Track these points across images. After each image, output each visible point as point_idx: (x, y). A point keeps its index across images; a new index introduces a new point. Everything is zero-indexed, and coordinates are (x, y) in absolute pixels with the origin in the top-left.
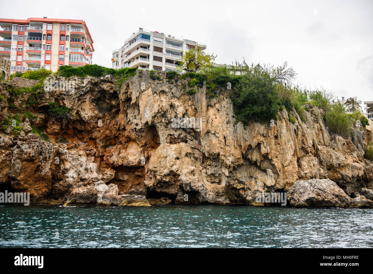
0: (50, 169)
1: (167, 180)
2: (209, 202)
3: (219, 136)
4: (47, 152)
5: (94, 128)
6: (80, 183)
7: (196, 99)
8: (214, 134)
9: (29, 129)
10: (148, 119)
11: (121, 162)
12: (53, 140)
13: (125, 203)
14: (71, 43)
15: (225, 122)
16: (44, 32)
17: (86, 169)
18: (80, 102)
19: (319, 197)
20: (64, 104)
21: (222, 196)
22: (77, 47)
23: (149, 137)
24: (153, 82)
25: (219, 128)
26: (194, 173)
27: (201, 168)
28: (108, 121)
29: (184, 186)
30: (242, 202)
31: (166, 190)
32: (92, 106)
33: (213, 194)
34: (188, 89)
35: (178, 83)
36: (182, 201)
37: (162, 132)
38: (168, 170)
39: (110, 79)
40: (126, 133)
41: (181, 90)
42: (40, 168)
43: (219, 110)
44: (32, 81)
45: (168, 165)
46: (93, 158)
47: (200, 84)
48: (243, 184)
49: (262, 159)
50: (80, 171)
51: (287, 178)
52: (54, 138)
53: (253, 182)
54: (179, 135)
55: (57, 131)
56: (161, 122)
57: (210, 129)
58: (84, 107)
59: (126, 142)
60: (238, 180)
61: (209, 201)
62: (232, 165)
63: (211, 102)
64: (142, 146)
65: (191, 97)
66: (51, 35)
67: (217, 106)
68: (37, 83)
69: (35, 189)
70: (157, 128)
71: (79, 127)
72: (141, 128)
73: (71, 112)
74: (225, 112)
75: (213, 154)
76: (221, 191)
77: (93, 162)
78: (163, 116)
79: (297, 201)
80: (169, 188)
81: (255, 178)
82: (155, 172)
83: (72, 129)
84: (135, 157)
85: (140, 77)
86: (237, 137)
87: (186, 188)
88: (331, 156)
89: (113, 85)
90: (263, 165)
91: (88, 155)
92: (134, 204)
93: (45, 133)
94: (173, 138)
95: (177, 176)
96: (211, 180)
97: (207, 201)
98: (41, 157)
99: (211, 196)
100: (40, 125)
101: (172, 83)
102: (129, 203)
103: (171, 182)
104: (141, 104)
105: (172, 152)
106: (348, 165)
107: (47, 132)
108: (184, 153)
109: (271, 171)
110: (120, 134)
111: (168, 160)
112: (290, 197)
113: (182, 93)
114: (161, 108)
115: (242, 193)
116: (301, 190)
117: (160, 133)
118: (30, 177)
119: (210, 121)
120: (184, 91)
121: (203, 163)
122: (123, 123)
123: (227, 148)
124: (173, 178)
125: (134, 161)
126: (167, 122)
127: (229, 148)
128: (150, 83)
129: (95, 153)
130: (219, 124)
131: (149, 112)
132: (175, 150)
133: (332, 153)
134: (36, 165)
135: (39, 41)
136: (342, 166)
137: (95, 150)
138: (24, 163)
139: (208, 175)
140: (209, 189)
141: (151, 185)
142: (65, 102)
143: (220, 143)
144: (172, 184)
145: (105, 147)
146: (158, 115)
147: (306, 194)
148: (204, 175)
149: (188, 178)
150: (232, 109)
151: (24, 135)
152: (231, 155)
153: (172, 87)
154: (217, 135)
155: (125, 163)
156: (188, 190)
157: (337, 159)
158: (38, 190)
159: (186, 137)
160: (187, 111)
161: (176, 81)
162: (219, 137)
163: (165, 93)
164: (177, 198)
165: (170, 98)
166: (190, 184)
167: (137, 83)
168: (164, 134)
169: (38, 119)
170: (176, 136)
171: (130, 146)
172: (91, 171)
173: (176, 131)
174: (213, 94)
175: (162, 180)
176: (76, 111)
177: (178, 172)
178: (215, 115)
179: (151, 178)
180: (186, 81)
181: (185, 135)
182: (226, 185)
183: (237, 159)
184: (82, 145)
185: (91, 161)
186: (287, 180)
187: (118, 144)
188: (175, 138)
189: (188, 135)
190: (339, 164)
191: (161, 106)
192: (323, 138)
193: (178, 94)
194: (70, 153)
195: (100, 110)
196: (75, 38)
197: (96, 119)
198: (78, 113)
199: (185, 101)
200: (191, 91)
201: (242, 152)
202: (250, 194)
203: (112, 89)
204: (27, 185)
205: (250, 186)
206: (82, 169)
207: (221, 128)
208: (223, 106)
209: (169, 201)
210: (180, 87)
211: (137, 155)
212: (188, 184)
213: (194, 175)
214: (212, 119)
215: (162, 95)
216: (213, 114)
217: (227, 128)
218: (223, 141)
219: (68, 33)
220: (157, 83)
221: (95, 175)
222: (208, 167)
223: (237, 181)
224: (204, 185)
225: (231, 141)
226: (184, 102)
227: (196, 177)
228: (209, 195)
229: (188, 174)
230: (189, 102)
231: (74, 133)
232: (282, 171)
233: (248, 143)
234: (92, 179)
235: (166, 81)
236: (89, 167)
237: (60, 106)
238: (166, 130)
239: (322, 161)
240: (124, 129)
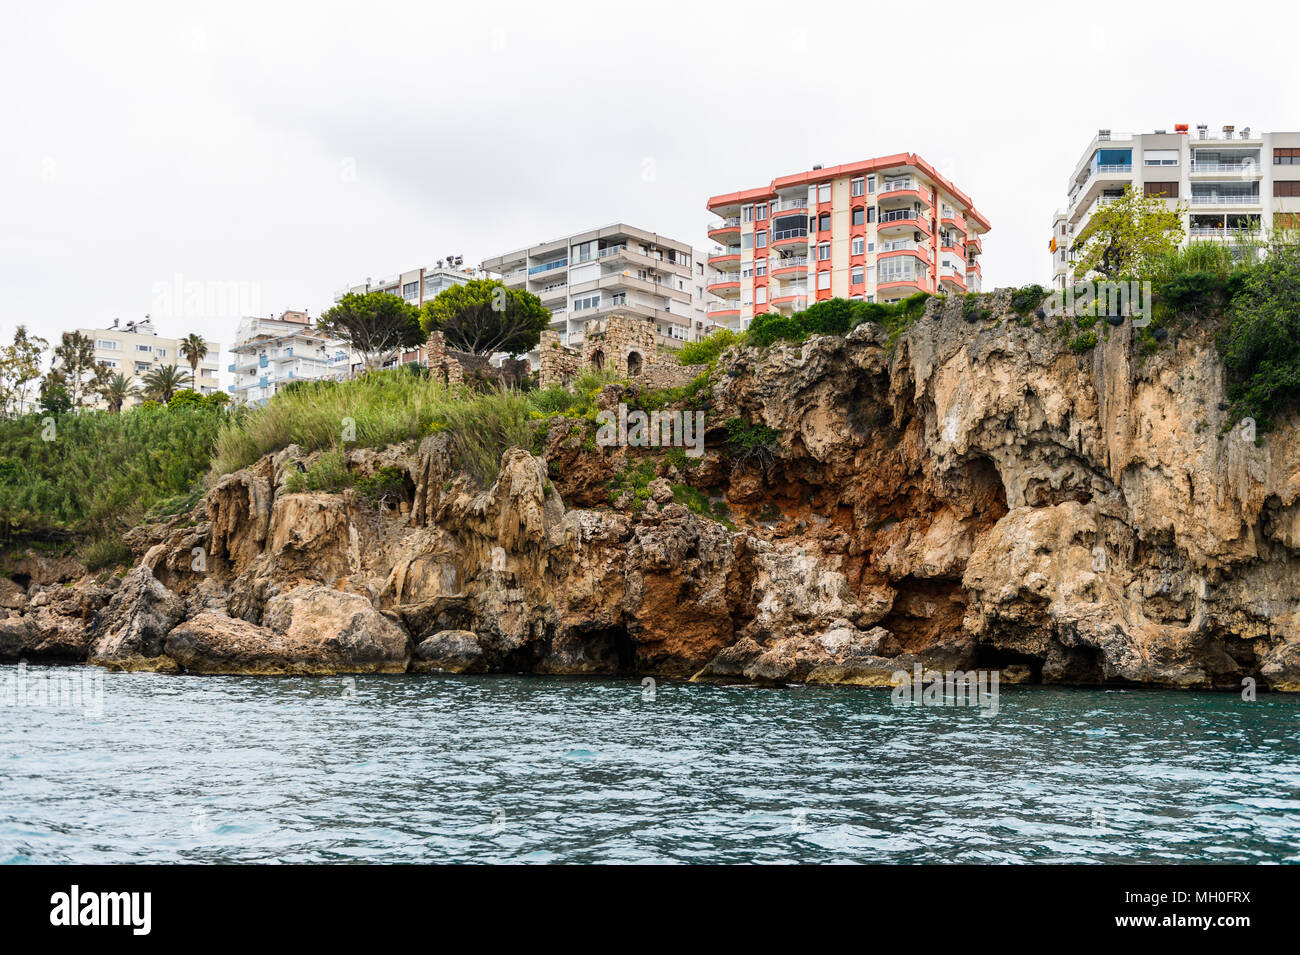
0: (726, 591)
1: (1012, 616)
2: (1128, 680)
3: (1173, 475)
4: (711, 549)
5: (844, 476)
6: (794, 626)
7: (1096, 364)
8: (1158, 468)
9: (667, 495)
10: (955, 441)
11: (908, 567)
12: (738, 518)
13: (837, 676)
14: (881, 226)
15: (1191, 429)
16: (812, 212)
17: (814, 590)
18: (802, 410)
20: (764, 420)
21: (1182, 661)
22: (899, 234)
23: (982, 490)
24: (970, 327)
25: (1170, 450)
26: (1094, 595)
27: (1129, 575)
28: (879, 453)
29: (1060, 631)
31: (1017, 646)
32: (835, 417)
33: (1148, 654)
34: (1077, 335)
35: (1045, 321)
37: (1010, 474)
38: (1013, 587)
39: (869, 335)
40: (924, 486)
41: (1054, 341)
42: (697, 589)
43: (1174, 389)
44: (688, 369)
45: (1013, 571)
46: (838, 560)
50: (791, 595)
52: (746, 510)
53: (1297, 617)
54: (1066, 479)
55: (750, 492)
56: (1004, 444)
57: (1143, 454)
58: (812, 423)
59: (928, 510)
61: (1127, 676)
62: (1212, 565)
63: (1146, 368)
64: (965, 519)
65: (1084, 360)
66: (828, 215)
67: (1167, 377)
68: (702, 372)
69: (685, 643)
70: (996, 464)
71: (809, 476)
72: (952, 468)
73: (779, 440)
74: (1192, 396)
75: (1157, 533)
76: (1179, 646)
77: (839, 569)
78: (1008, 428)
80: (1023, 638)
82: (979, 592)
83: (797, 484)
84: (940, 552)
85: (936, 318)
86: (1226, 472)
87: (1066, 639)
89: (878, 352)
91: (827, 551)
92: (858, 681)
93: (725, 500)
94: (1047, 489)
95: (1043, 604)
96: (1160, 611)
97: (1120, 678)
98: (694, 563)
99: (1139, 661)
100: (709, 481)
101: (1028, 324)
102: (845, 678)
103: (1027, 622)
104: (940, 397)
105: (1028, 531)
107: (728, 496)
108: (1066, 534)
110: (912, 488)
111: (1014, 556)
113: (1057, 350)
114: (996, 405)
115: (1261, 653)
117: (1006, 479)
118: (666, 611)
119: (1145, 427)
120: (1064, 343)
121: (1137, 559)
122: (914, 457)
123: (1198, 511)
124: (1031, 609)
125: (937, 564)
126: (1024, 442)
127: (1201, 511)
128: (962, 333)
129: (848, 544)
130: (1171, 435)
131: (958, 420)
132: (1039, 526)
134: (678, 582)
135: (799, 239)
137: (846, 537)
138: (647, 578)
139: (1148, 598)
140: (1138, 641)
142: (765, 414)
143: (1175, 497)
144: (1032, 628)
145: (875, 527)
146: (989, 425)
148: (1135, 597)
149: (1072, 609)
150: (1218, 380)
151: (654, 511)
152: (1208, 533)
153: (1027, 336)
154: (1167, 472)
155: (917, 570)
156: (1070, 644)
158: (694, 644)
159: (1088, 485)
160: (1073, 405)
161: (1041, 317)
162: (1171, 478)
163: (1008, 357)
164: (1044, 668)
165: (1023, 371)
166: (1077, 626)
167: (927, 337)
168: (1018, 481)
169: (703, 466)
170: (1056, 484)
171: (936, 520)
172: (827, 595)
173: (1054, 468)
174: (1152, 341)
175: (998, 615)
176: (791, 436)
177: (1046, 592)
178: (1159, 407)
179: (978, 611)
181: (1083, 476)
182: (1203, 628)
183: (1225, 545)
184: (819, 524)
185: (834, 568)
187: (911, 517)
188: (1053, 489)
189: (1095, 478)
191: (994, 397)
193: (1045, 356)
194: (774, 550)
195: (857, 425)
196: (895, 211)
197: (849, 451)
198: (798, 439)
199: (1067, 375)
200: (1082, 340)
201: (1242, 520)
202: (1279, 657)
203: (876, 362)
204: (662, 632)
205: (1285, 629)
206: (800, 591)
207: (1177, 447)
208: (1188, 376)
209: (1024, 674)
210: (1053, 332)
211: (948, 546)
212: (1070, 626)
213: (1095, 598)
214: (1149, 421)
215: (997, 364)
216: (1153, 406)
217: (1197, 446)
218: (1185, 488)
219: (872, 200)
220: (982, 331)
221: (836, 604)
222: (1149, 573)
223: (1239, 615)
224: (1125, 629)
225: (1208, 487)
226: (1065, 377)
227: (1101, 603)
228: (1133, 657)
229: (1074, 597)
230: (1080, 374)
231: (801, 493)
233: (1264, 491)
234: (828, 614)
235: (1010, 321)
236: (820, 584)
237: (752, 426)
238: (1025, 468)
240: (920, 474)
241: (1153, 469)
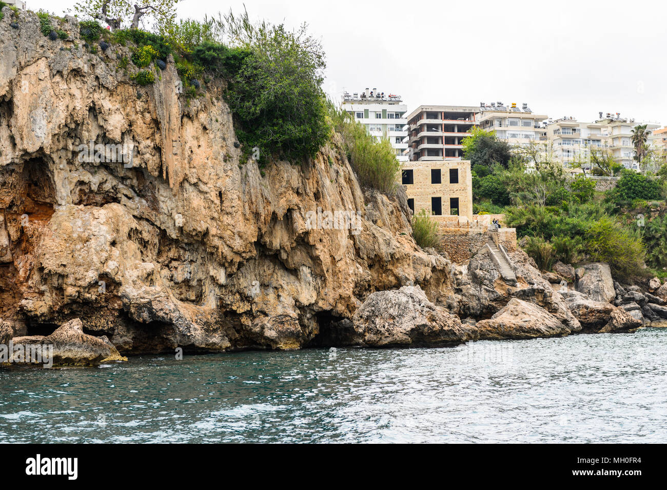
1: (92, 297)
2: (199, 347)
3: (209, 191)
8: (195, 185)
10: (45, 142)
15: (221, 158)
19: (434, 324)
21: (215, 331)
23: (21, 186)
24: (50, 43)
25: (207, 172)
26: (152, 280)
27: (157, 265)
29: (133, 310)
30: (244, 345)
33: (199, 327)
34: (134, 71)
35: (109, 52)
36: (127, 347)
37: (62, 175)
38: (96, 273)
41: (117, 71)
43: (208, 127)
45: (95, 259)
47: (161, 59)
48: (249, 301)
49: (294, 245)
51: (340, 287)
53: (271, 297)
54: (101, 184)
57: (188, 172)
60: (240, 294)
61: (197, 344)
63: (190, 107)
64: (1, 211)
65: (142, 91)
67: (203, 116)
72: (9, 164)
74: (218, 134)
75: (194, 234)
76: (211, 320)
78: (71, 135)
79: (387, 334)
80: (91, 317)
81: (276, 288)
82: (62, 276)
85: (15, 27)
86: (249, 193)
87: (139, 316)
88: (375, 237)
90: (292, 257)
94: (87, 191)
96: (181, 294)
97: (193, 345)
99: (199, 332)
101: (95, 52)
103: (99, 303)
105: (101, 226)
106: (408, 255)
108: (125, 230)
109: (309, 271)
111: (93, 246)
112: (363, 326)
113: (120, 79)
114: (72, 115)
115: (246, 323)
116: (391, 311)
117: (57, 178)
119: (187, 152)
120: (125, 75)
121: (160, 253)
123: (226, 219)
127: (230, 219)
128: (42, 46)
130: (206, 161)
131: (44, 122)
132: (107, 223)
133: (375, 232)
136: (398, 259)
139: (176, 283)
140: (187, 316)
141: (45, 310)
143: (209, 208)
147: (407, 318)
148: (165, 282)
149: (142, 292)
150: (231, 125)
152: (236, 236)
153: (94, 62)
154: (203, 187)
156: (144, 321)
157: (388, 244)
159: (117, 189)
160: (130, 125)
161: (104, 48)
162: (206, 193)
163: (81, 76)
165: (91, 90)
166: (151, 305)
167: (8, 42)
168: (67, 182)
173: (94, 174)
174: (193, 88)
175: (79, 296)
177: (118, 278)
178: (197, 138)
179: (42, 293)
180: (126, 49)
181: (114, 183)
182: (218, 306)
183: (249, 245)
186: (340, 291)
188: (91, 191)
189: (121, 186)
190: (392, 256)
191: (71, 108)
192: (354, 198)
193: (110, 81)
199: (126, 100)
200: (141, 75)
201: (259, 229)
202: (269, 325)
205: (264, 306)
207: (212, 170)
208: (214, 119)
210: (114, 63)
212: (145, 305)
213: (152, 282)
214: (190, 148)
215: (72, 80)
216: (193, 137)
217: (225, 171)
218: (218, 202)
220: (62, 49)
222: (174, 264)
223: (238, 296)
225: (236, 202)
226: (125, 101)
228: (195, 329)
229: (139, 281)
230: (138, 102)
232: (330, 271)
233: (271, 209)
235: (83, 46)
238: (70, 171)
239: (359, 248)
241: (191, 184)
